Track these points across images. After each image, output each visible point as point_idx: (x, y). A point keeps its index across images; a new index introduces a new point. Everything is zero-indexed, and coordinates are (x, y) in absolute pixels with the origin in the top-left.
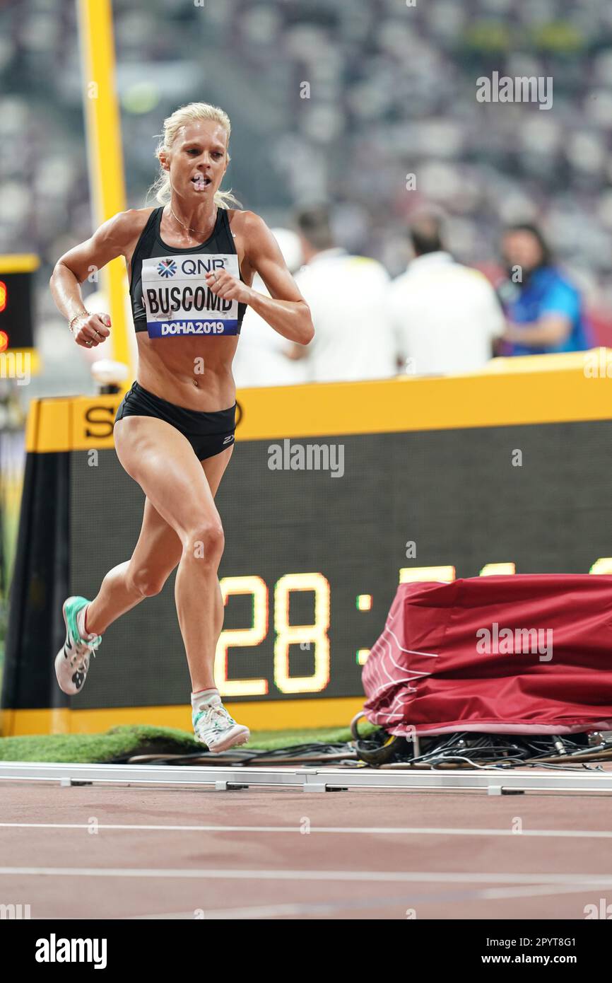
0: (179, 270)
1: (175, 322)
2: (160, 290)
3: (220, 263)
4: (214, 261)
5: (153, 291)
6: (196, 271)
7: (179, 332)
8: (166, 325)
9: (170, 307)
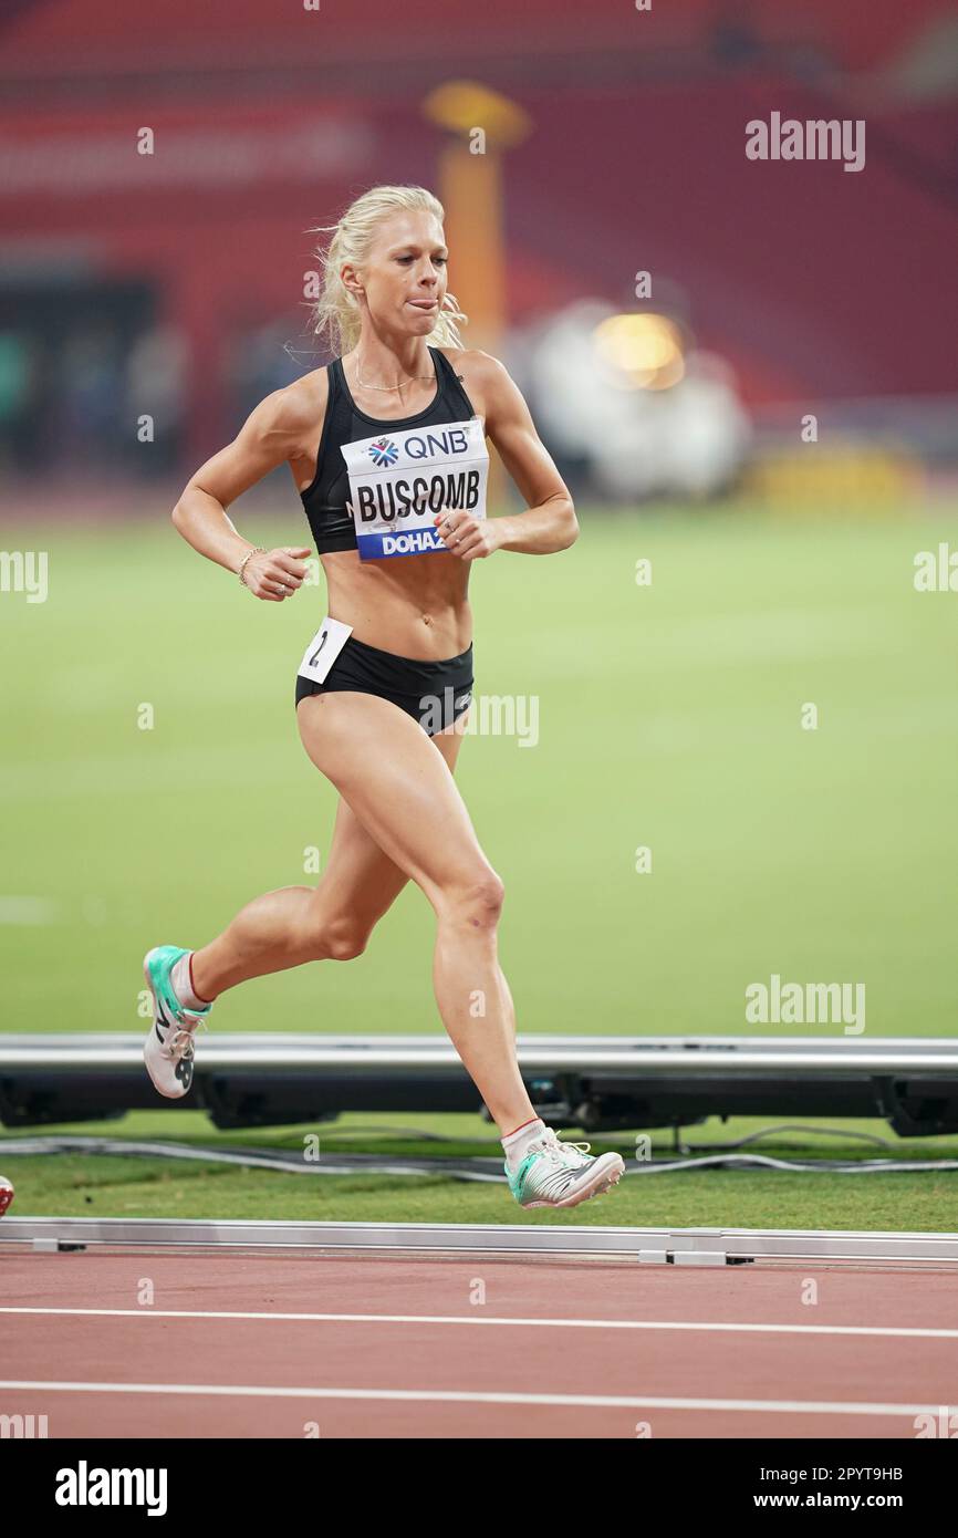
0: (402, 453)
1: (405, 533)
2: (379, 487)
3: (459, 437)
4: (450, 433)
5: (368, 490)
6: (428, 453)
7: (413, 550)
8: (391, 540)
9: (397, 512)
